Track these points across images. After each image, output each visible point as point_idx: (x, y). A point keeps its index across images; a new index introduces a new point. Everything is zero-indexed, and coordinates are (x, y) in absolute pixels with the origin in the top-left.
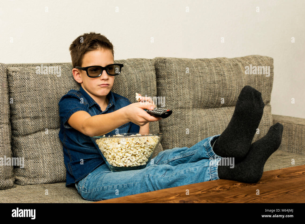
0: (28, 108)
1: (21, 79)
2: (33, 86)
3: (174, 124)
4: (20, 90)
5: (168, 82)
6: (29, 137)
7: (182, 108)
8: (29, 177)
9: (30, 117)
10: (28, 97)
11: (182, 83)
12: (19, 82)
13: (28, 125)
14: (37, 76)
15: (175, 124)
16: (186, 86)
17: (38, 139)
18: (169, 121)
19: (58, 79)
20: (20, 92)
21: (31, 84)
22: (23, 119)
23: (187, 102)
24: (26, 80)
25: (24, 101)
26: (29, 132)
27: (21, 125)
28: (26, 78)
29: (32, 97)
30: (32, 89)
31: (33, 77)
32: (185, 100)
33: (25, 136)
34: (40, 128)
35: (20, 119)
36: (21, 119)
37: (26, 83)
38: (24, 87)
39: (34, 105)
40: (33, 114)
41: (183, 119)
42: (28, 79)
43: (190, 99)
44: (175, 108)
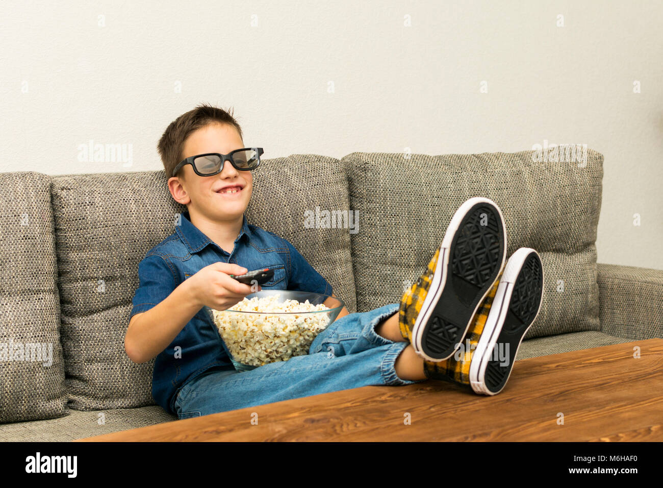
0: (93, 260)
1: (78, 204)
2: (102, 218)
3: (378, 293)
4: (77, 225)
5: (367, 208)
6: (95, 316)
7: (394, 264)
8: (94, 395)
9: (97, 278)
10: (93, 238)
11: (395, 215)
12: (73, 209)
13: (93, 292)
14: (108, 198)
15: (381, 294)
16: (402, 223)
17: (112, 323)
18: (370, 286)
19: (151, 202)
20: (77, 230)
21: (98, 214)
22: (84, 281)
23: (404, 254)
24: (88, 207)
25: (85, 246)
26: (95, 307)
27: (79, 293)
28: (88, 202)
29: (101, 239)
30: (101, 224)
31: (100, 201)
32: (399, 249)
33: (86, 316)
34: (117, 300)
35: (77, 281)
36: (79, 281)
37: (88, 212)
38: (83, 219)
39: (105, 254)
40: (103, 272)
41: (396, 287)
42: (92, 205)
43: (411, 248)
44: (381, 263)
